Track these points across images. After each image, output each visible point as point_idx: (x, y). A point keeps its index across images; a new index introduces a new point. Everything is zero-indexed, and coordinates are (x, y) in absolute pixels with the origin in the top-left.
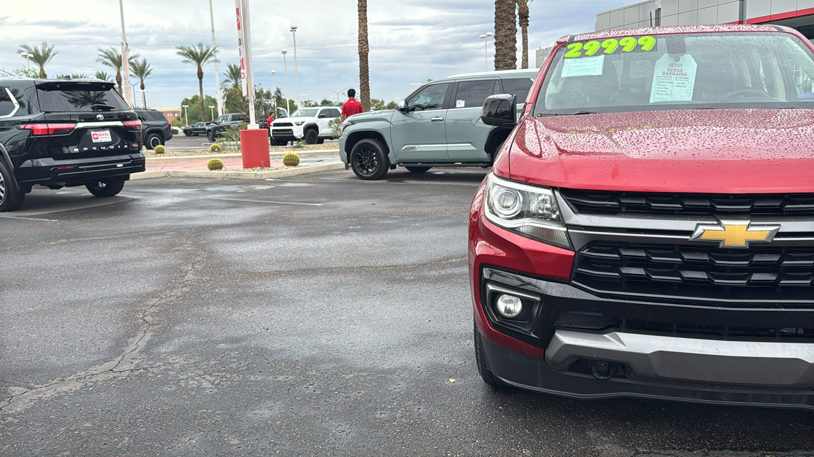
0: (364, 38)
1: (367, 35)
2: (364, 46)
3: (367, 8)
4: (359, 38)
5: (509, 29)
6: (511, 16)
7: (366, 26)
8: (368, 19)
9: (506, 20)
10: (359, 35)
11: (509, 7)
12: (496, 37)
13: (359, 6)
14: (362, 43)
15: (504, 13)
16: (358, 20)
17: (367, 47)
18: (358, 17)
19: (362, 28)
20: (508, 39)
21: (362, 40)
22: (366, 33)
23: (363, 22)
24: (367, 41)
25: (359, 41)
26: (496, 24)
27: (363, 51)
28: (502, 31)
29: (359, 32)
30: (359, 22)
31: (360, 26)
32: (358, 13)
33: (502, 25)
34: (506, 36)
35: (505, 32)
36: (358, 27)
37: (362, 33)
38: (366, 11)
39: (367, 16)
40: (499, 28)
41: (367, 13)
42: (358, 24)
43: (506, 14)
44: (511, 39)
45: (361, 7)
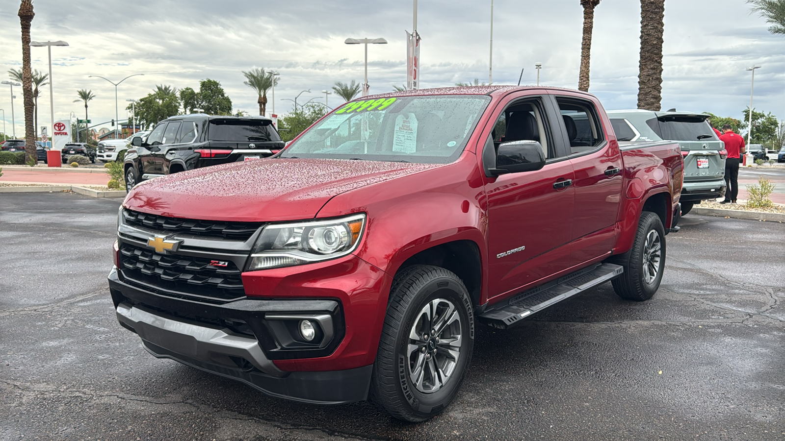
0: (585, 74)
1: (589, 71)
2: (584, 82)
3: (591, 45)
4: (580, 75)
5: (651, 69)
6: (655, 56)
7: (588, 62)
8: (590, 56)
9: (649, 60)
10: (581, 71)
11: (654, 48)
12: (639, 77)
13: (582, 45)
14: (582, 79)
15: (648, 53)
16: (581, 57)
17: (587, 83)
18: (581, 54)
19: (584, 64)
20: (651, 78)
21: (582, 76)
22: (588, 69)
23: (585, 59)
24: (589, 77)
25: (580, 77)
26: (640, 64)
27: (583, 87)
28: (644, 71)
29: (581, 68)
30: (582, 60)
31: (582, 63)
32: (581, 51)
33: (645, 65)
34: (649, 75)
35: (648, 71)
36: (580, 64)
37: (583, 69)
38: (589, 49)
39: (590, 54)
40: (642, 68)
41: (591, 50)
42: (580, 61)
43: (649, 54)
44: (654, 78)
45: (585, 45)
